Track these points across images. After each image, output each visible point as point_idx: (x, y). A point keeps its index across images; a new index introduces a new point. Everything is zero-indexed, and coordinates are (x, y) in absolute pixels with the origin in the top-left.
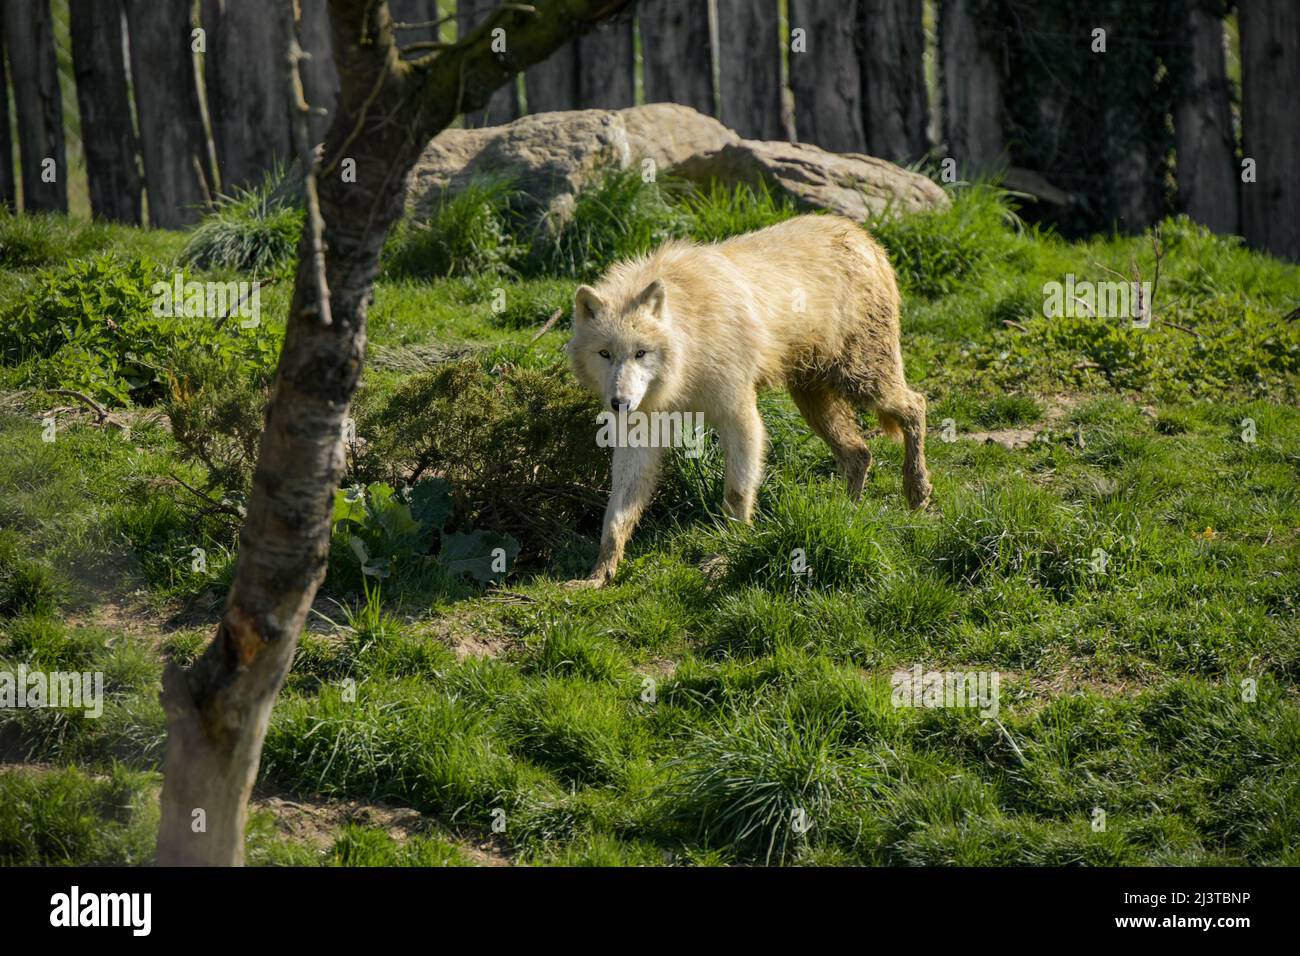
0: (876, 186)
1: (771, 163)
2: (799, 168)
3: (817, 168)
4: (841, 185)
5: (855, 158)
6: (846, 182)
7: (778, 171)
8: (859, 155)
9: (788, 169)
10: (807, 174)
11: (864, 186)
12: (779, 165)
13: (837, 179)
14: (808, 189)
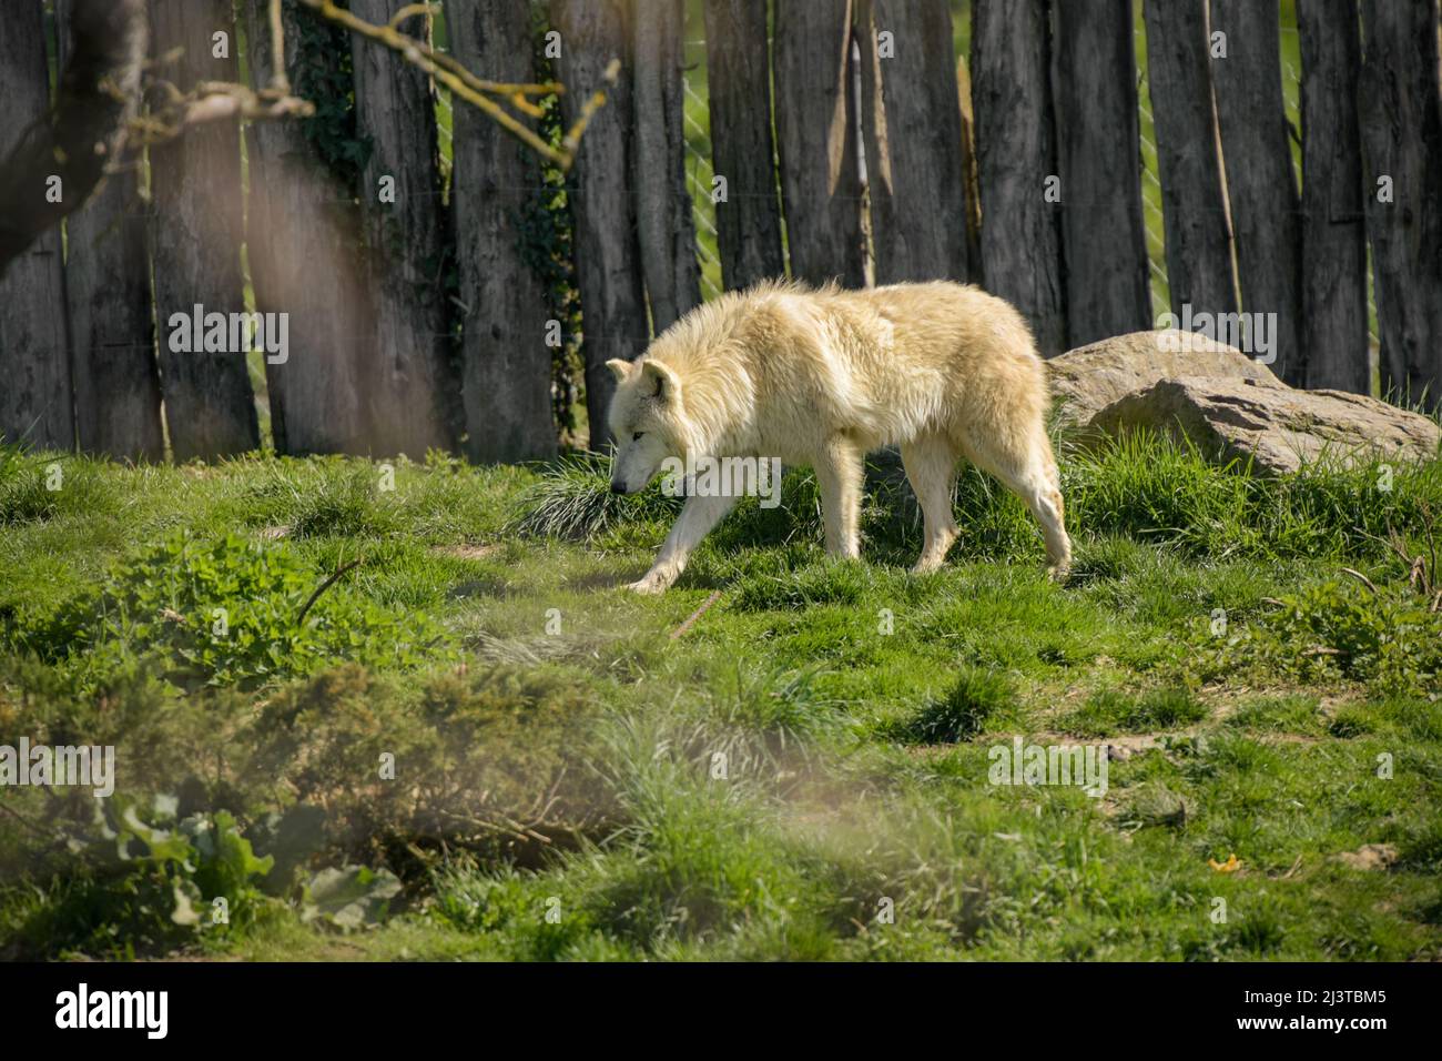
0: (1339, 428)
1: (1202, 403)
2: (1236, 408)
3: (1258, 408)
4: (1290, 428)
5: (1327, 394)
6: (1295, 423)
7: (1209, 411)
8: (1331, 391)
9: (1221, 409)
10: (1244, 415)
11: (1323, 428)
12: (1211, 404)
13: (1285, 421)
14: (1241, 433)
